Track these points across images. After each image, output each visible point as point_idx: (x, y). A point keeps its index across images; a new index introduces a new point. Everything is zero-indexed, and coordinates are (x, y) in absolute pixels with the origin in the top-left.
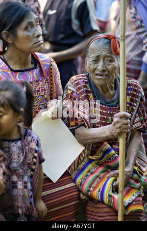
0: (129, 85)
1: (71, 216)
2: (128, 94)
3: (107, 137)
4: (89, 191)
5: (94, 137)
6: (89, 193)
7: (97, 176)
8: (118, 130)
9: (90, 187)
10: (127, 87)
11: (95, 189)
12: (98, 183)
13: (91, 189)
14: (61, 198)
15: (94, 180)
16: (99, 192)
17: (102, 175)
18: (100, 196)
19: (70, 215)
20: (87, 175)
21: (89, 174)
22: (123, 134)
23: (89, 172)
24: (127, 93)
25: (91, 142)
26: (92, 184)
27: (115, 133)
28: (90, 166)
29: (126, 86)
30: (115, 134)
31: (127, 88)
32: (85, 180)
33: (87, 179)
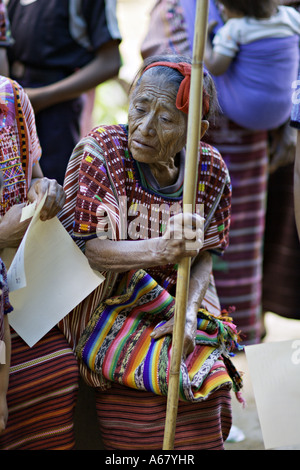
0: (204, 158)
1: (67, 416)
2: (201, 178)
3: (153, 262)
4: (117, 375)
5: (126, 259)
6: (120, 379)
7: (130, 340)
8: (177, 251)
9: (118, 365)
10: (200, 163)
11: (128, 368)
12: (134, 355)
13: (122, 370)
14: (43, 380)
15: (124, 350)
16: (139, 374)
17: (139, 335)
18: (142, 382)
19: (63, 415)
20: (108, 341)
21: (111, 337)
22: (186, 259)
23: (110, 332)
24: (199, 174)
25: (119, 269)
26: (122, 359)
27: (169, 255)
28: (110, 320)
29: (198, 160)
30: (169, 258)
31: (200, 165)
32: (107, 354)
33: (109, 349)
